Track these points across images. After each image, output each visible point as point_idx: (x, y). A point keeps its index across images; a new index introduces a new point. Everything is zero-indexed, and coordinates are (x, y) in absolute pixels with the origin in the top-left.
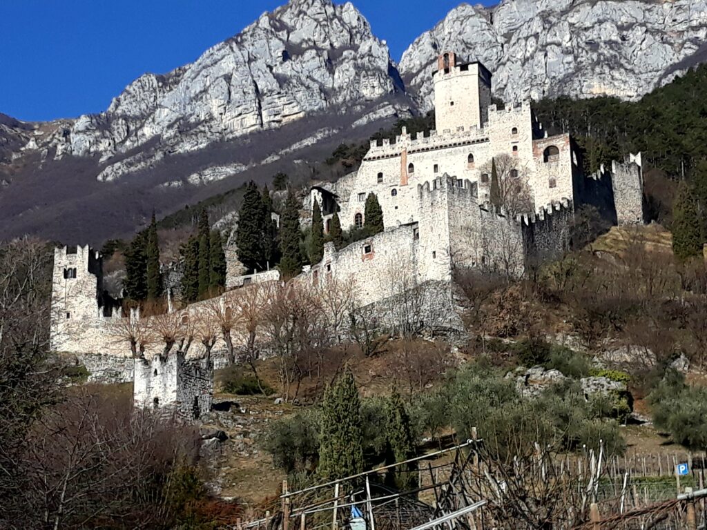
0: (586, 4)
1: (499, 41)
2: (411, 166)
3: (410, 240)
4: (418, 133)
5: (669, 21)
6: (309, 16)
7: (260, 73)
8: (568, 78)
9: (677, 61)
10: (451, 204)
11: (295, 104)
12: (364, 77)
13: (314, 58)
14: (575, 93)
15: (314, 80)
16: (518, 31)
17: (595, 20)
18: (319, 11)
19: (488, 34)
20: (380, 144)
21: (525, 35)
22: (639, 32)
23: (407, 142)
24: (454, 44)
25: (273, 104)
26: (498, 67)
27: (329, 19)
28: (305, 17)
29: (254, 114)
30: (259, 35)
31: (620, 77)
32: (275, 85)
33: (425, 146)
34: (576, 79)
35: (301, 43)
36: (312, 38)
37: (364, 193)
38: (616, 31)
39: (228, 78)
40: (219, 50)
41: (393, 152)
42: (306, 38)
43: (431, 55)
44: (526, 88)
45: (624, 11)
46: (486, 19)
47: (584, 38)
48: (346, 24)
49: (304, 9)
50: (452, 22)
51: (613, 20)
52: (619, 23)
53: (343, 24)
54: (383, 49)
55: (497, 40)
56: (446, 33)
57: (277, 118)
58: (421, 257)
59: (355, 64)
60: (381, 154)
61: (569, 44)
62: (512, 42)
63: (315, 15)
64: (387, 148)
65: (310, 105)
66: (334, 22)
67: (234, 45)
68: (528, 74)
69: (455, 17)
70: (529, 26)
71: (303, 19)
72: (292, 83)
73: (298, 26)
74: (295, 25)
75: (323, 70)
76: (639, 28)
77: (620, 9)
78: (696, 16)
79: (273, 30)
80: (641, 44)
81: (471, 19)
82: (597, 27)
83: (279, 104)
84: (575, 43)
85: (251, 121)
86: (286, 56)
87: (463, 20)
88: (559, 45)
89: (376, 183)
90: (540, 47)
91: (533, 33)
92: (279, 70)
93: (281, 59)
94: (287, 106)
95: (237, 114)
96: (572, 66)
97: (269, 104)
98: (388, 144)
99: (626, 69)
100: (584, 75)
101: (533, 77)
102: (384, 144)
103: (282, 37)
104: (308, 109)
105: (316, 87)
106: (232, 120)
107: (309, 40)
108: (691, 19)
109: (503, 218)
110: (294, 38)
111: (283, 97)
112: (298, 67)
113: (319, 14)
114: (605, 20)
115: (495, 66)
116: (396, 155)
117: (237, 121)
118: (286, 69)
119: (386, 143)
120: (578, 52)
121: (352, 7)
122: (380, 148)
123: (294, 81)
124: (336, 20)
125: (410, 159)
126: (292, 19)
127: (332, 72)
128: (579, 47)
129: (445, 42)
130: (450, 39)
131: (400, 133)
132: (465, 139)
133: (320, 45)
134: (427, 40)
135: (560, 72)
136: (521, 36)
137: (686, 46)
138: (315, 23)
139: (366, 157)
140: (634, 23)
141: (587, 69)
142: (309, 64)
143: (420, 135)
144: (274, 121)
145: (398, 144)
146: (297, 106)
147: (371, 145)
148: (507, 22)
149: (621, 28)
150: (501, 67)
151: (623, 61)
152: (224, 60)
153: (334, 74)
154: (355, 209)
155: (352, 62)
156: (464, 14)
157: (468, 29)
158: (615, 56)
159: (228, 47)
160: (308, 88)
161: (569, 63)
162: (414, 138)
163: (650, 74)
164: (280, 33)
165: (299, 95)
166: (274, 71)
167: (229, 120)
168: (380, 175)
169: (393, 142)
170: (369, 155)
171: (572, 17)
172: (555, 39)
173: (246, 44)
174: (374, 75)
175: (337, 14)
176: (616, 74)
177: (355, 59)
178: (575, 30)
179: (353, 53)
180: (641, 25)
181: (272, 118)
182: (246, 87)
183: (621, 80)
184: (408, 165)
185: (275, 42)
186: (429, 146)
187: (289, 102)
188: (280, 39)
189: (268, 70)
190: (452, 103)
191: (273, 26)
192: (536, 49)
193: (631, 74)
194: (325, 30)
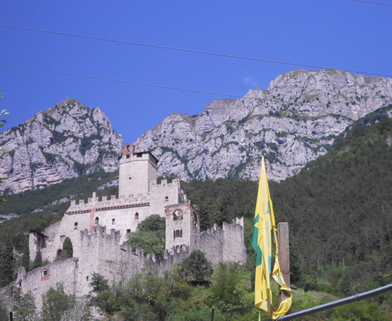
0: (256, 118)
1: (197, 139)
2: (97, 219)
3: (72, 268)
4: (103, 197)
5: (310, 133)
6: (70, 115)
7: (34, 152)
8: (242, 166)
9: (314, 159)
10: (101, 245)
11: (56, 174)
12: (105, 158)
13: (71, 143)
14: (246, 176)
15: (70, 158)
16: (211, 133)
17: (261, 129)
18: (77, 112)
19: (190, 134)
20: (77, 203)
21: (214, 136)
22: (290, 139)
23: (95, 202)
24: (168, 139)
25: (42, 174)
26: (196, 156)
27: (83, 118)
28: (67, 116)
29: (28, 180)
30: (35, 126)
31: (277, 168)
32: (44, 161)
33: (107, 206)
34: (247, 167)
35: (63, 133)
36: (71, 130)
37: (64, 236)
38: (275, 137)
39: (12, 154)
40: (7, 135)
41: (86, 209)
42: (67, 130)
43: (151, 146)
44: (214, 172)
45: (281, 124)
46: (190, 124)
47: (254, 140)
48: (95, 122)
49: (67, 110)
50: (166, 125)
51: (273, 130)
52: (277, 132)
53: (93, 122)
54: (118, 140)
55: (196, 139)
56: (162, 132)
57: (45, 183)
58: (79, 280)
59: (99, 149)
60: (77, 210)
61: (243, 144)
62: (206, 141)
63: (73, 114)
64: (82, 206)
65: (67, 175)
66: (86, 120)
67: (18, 132)
68: (215, 162)
69: (169, 121)
70: (218, 131)
71: (66, 117)
72: (56, 160)
73: (62, 122)
74: (60, 120)
75: (78, 152)
76: (290, 136)
77: (278, 123)
78: (328, 130)
79: (45, 123)
80: (291, 147)
81: (180, 123)
82: (262, 133)
83: (45, 173)
84: (247, 144)
85: (25, 184)
86: (52, 141)
87: (174, 124)
88: (237, 144)
89: (73, 229)
90: (224, 145)
91: (220, 135)
92: (47, 151)
93: (49, 143)
94: (51, 175)
95: (16, 179)
96: (245, 159)
97: (39, 173)
98: (83, 203)
99: (281, 163)
100: (252, 165)
101: (219, 165)
102: (80, 204)
103: (50, 128)
104: (65, 178)
105: (72, 163)
106: (12, 183)
107: (69, 131)
108: (325, 132)
109: (137, 257)
110: (60, 129)
111: (48, 169)
112: (60, 149)
113: (76, 114)
114: (269, 130)
115: (194, 156)
116: (88, 211)
117: (16, 184)
118: (52, 150)
119: (81, 202)
120: (249, 149)
121: (100, 111)
122: (77, 206)
123: (57, 158)
124: (88, 119)
125: (97, 214)
126: (58, 116)
127: (83, 153)
128: (250, 147)
129: (161, 138)
130: (164, 136)
131: (91, 196)
132: (134, 203)
133: (76, 135)
134: (149, 136)
135: (237, 162)
136: (212, 137)
137: (320, 149)
138: (74, 120)
139: (68, 211)
140: (287, 133)
141: (254, 161)
142: (68, 147)
143: (104, 198)
144: (41, 185)
145: (90, 204)
146: (58, 175)
147: (72, 203)
148: (204, 126)
149: (278, 135)
150: (198, 156)
151: (279, 158)
152: (9, 142)
153: (84, 155)
154: (57, 246)
155: (97, 147)
156: (175, 119)
157: (177, 130)
158: (274, 154)
159: (13, 133)
160: (66, 163)
161: (243, 157)
162: (100, 200)
163: (296, 167)
164: (50, 126)
165: (59, 168)
166: (44, 150)
167: (11, 183)
168: (76, 224)
169: (86, 202)
170: (70, 210)
171: (247, 126)
172: (234, 140)
173: (26, 132)
174: (111, 157)
175: (89, 114)
176: (274, 166)
177: (99, 145)
178: (249, 135)
179: (98, 141)
180: (292, 134)
181: (40, 183)
182: (23, 161)
183: (277, 170)
184: (95, 218)
185: (46, 131)
186: (110, 206)
187: (52, 172)
188: (49, 130)
189: (40, 150)
190: (130, 178)
191: (45, 120)
192: (222, 146)
193: (283, 166)
194: (80, 126)
